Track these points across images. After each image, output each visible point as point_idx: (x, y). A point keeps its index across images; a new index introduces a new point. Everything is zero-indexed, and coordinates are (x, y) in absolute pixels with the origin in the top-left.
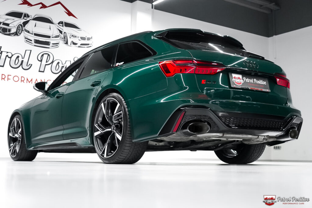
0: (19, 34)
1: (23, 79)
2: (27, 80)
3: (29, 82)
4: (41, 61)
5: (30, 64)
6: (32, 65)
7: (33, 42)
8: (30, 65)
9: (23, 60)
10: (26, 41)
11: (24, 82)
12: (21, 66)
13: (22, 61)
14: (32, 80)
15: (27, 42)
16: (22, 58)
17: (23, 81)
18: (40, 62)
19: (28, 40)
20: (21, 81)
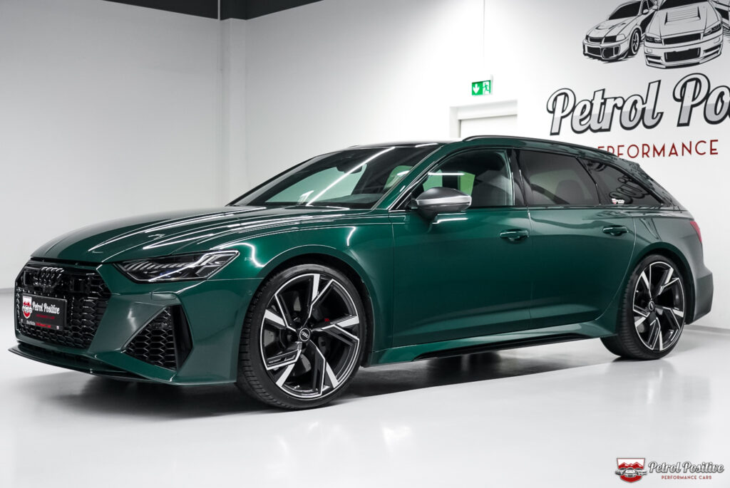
0: (635, 51)
1: (646, 149)
2: (655, 149)
3: (659, 154)
4: (682, 100)
5: (658, 113)
6: (662, 113)
7: (663, 60)
8: (659, 115)
9: (644, 106)
10: (650, 62)
11: (648, 156)
12: (641, 122)
13: (644, 110)
14: (663, 149)
15: (651, 64)
16: (643, 104)
17: (646, 154)
18: (680, 103)
19: (652, 59)
20: (643, 154)
